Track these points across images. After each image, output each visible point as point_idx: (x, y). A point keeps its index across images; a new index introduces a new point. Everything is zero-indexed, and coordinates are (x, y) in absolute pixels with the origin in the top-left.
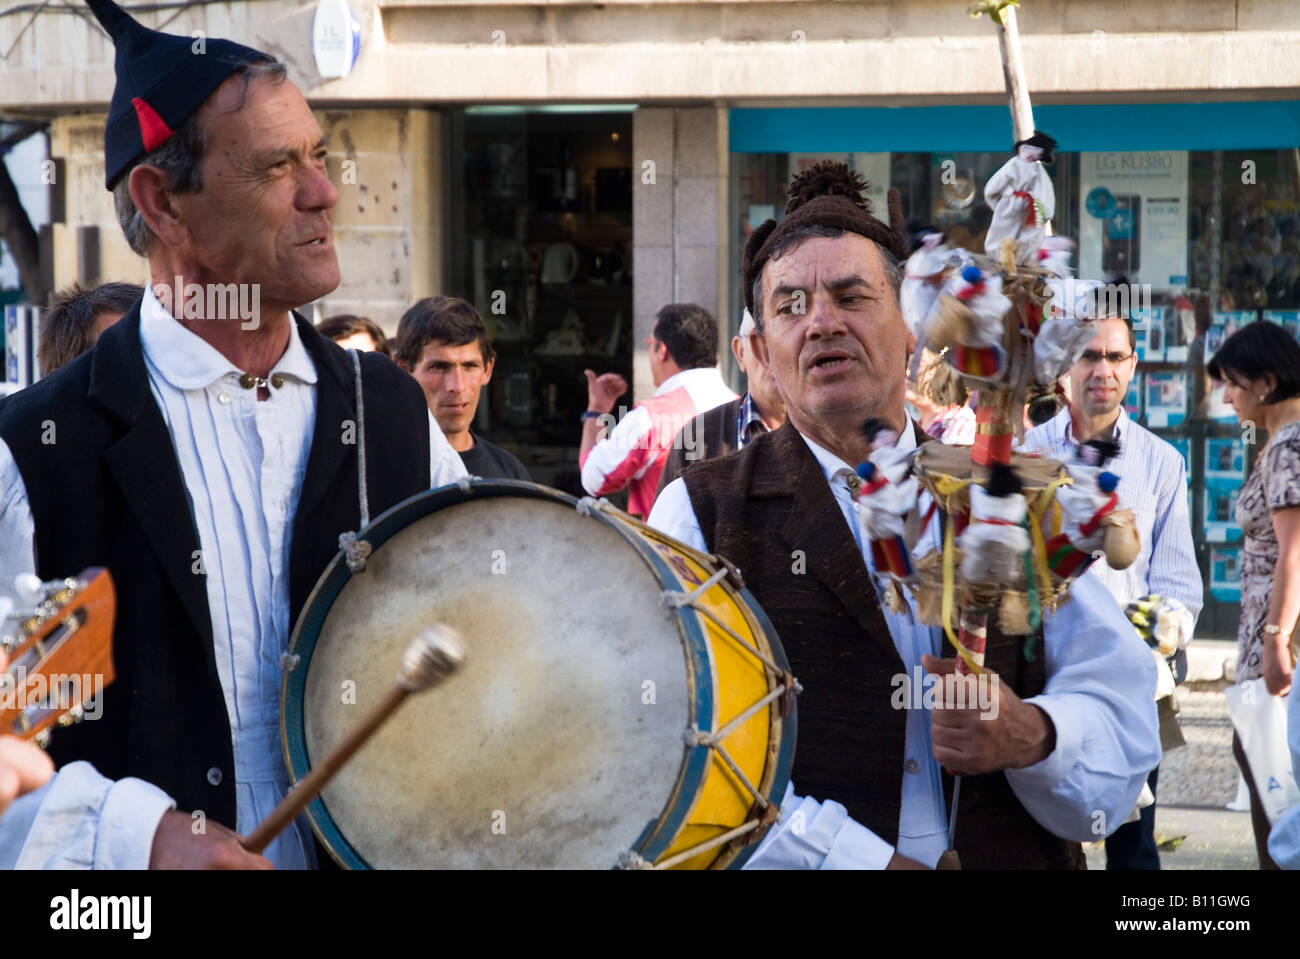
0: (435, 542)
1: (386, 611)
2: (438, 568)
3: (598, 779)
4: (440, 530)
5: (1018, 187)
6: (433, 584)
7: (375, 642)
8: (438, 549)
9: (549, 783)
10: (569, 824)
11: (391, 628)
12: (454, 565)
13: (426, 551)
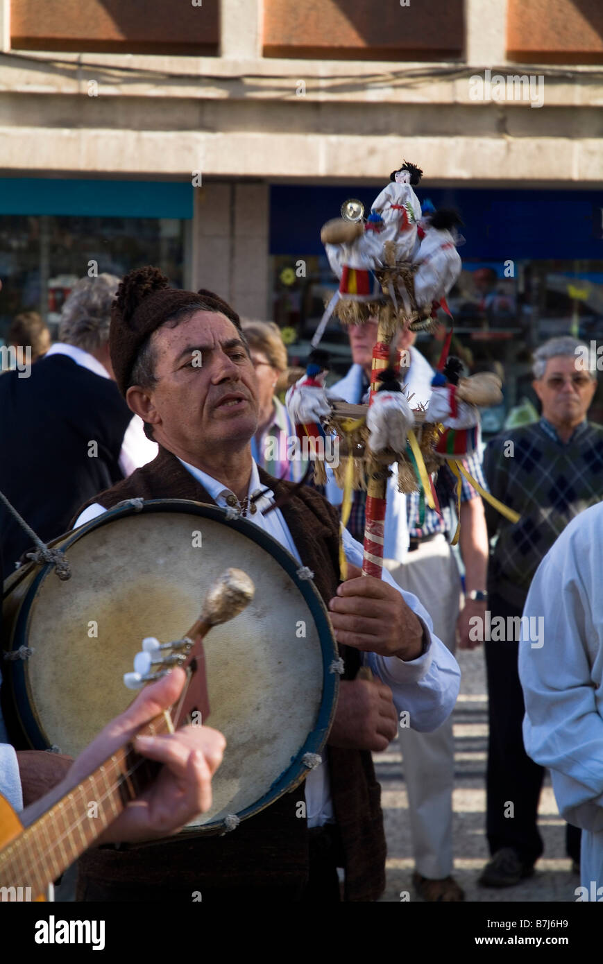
0: (102, 551)
1: (74, 607)
2: (108, 570)
3: (258, 709)
4: (104, 542)
5: (393, 202)
6: (106, 583)
7: (70, 632)
8: (106, 556)
9: (224, 717)
10: (243, 745)
11: (79, 620)
12: (120, 567)
13: (95, 559)
